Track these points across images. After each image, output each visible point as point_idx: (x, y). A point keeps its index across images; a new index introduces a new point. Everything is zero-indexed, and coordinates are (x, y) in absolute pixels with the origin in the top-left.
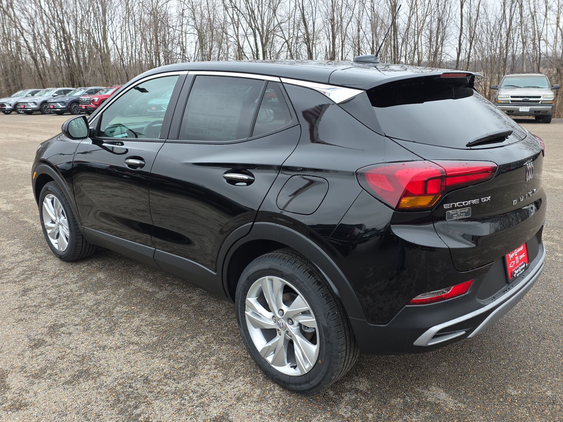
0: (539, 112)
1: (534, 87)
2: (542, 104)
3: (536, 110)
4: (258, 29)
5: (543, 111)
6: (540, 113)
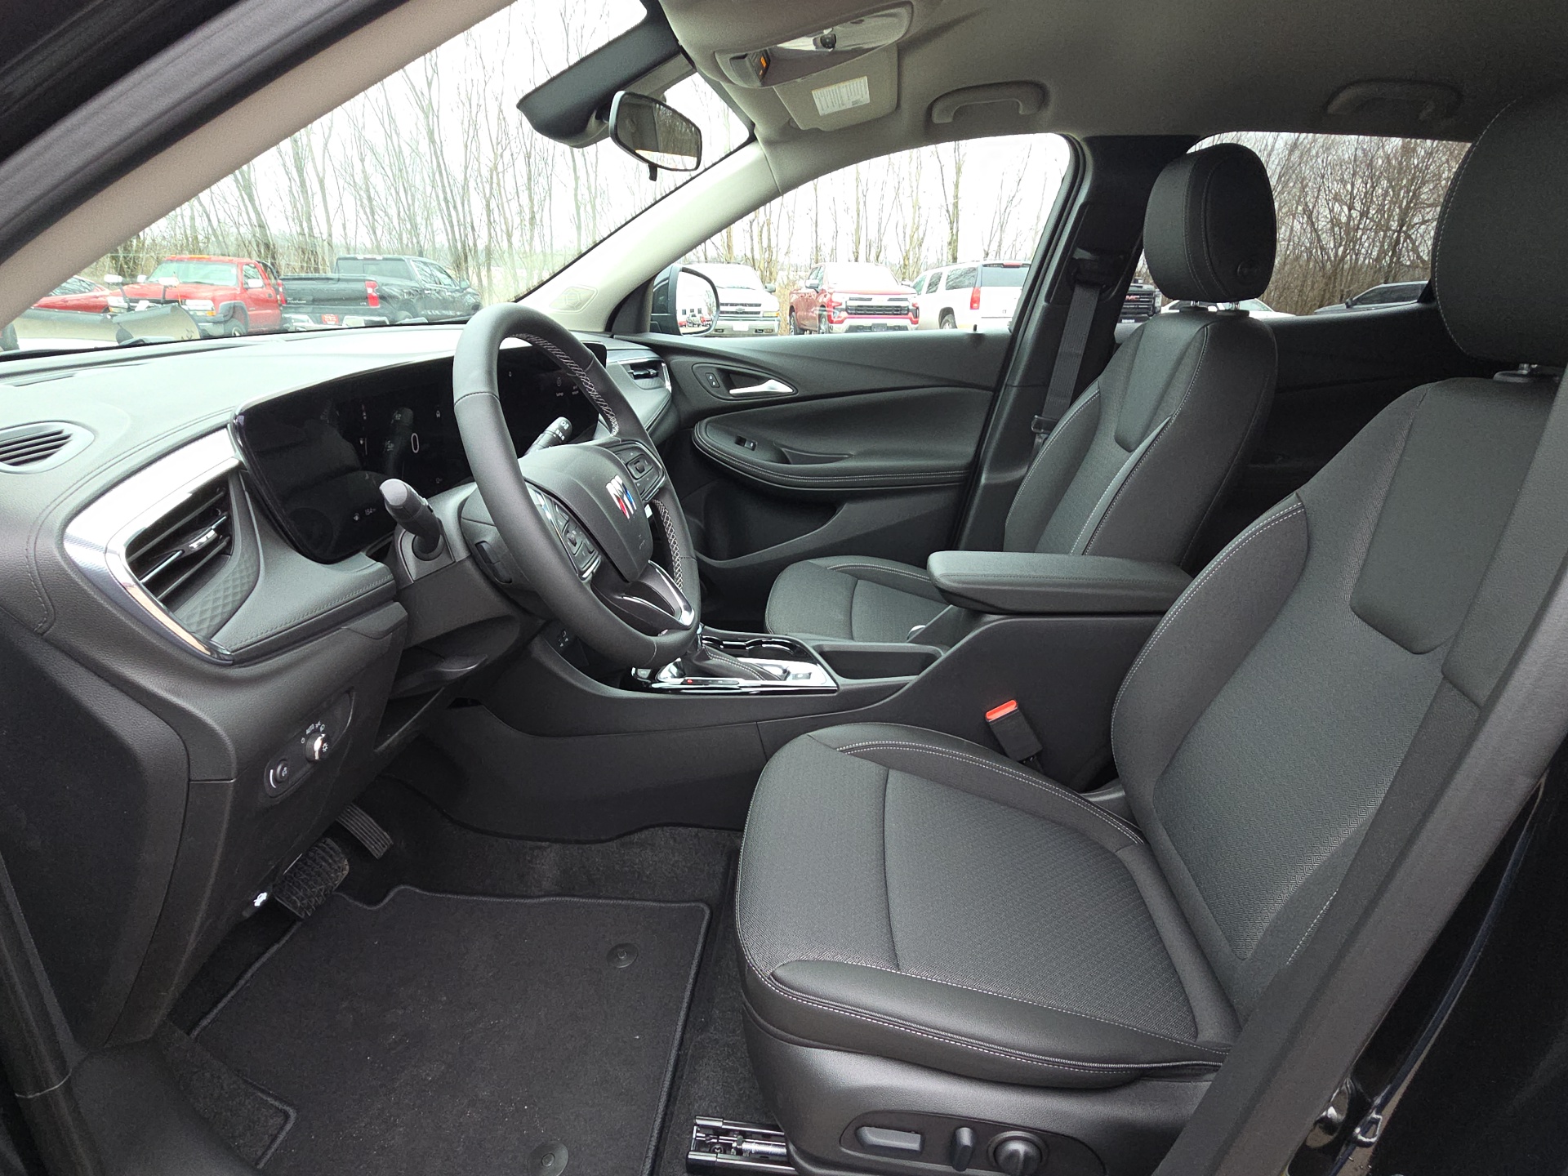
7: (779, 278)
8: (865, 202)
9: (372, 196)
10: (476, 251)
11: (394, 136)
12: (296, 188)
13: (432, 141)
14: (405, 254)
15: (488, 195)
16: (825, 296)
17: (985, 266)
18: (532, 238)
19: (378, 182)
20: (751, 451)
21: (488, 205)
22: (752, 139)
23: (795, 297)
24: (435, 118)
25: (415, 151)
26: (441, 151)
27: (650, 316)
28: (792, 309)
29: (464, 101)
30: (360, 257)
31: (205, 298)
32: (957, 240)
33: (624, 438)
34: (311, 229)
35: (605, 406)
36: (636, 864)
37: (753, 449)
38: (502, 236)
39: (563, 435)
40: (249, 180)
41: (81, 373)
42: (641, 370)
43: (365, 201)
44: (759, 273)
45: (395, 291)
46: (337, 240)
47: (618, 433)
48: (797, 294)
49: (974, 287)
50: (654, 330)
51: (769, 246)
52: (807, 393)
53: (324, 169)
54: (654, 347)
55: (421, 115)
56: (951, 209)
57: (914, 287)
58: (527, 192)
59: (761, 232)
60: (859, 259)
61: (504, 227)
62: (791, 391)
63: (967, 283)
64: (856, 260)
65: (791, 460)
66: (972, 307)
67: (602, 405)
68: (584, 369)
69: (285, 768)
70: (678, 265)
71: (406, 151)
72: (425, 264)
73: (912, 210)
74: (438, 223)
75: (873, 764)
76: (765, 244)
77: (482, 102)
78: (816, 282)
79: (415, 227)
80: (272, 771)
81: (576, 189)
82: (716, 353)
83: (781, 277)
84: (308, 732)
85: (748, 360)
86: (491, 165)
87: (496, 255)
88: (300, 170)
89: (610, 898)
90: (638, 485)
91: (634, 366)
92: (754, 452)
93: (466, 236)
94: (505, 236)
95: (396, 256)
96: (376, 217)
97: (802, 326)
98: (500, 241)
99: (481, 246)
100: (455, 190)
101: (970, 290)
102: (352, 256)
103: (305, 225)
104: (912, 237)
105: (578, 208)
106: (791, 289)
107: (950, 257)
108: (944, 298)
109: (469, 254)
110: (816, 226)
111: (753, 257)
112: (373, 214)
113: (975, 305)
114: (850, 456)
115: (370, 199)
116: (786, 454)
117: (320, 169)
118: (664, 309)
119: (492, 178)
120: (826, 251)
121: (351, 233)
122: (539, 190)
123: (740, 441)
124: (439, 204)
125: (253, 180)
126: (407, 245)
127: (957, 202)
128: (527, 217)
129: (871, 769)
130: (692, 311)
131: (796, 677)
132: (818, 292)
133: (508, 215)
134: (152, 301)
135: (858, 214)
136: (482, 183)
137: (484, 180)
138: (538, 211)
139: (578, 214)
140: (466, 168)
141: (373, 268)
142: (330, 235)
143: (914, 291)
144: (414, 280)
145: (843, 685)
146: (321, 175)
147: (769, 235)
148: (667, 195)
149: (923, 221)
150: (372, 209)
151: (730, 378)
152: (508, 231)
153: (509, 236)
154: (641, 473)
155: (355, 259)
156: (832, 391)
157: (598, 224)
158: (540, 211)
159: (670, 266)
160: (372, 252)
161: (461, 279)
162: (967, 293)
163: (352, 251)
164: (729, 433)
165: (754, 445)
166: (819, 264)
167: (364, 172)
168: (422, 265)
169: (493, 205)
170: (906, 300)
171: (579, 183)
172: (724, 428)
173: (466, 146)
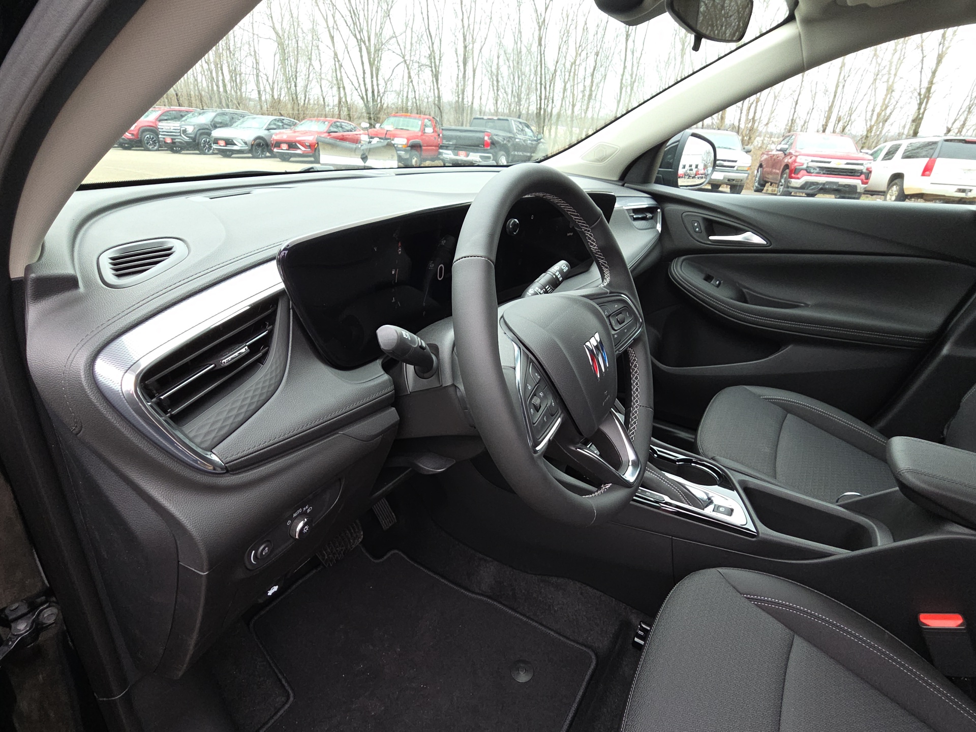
0: (733, 180)
1: (725, 148)
2: (738, 171)
3: (730, 178)
4: (364, 42)
5: (737, 179)
6: (734, 182)
7: (755, 143)
8: (844, 86)
9: (499, 80)
10: (551, 116)
11: (519, 42)
12: (461, 76)
13: (540, 44)
14: (511, 117)
15: (566, 80)
16: (791, 158)
17: (947, 140)
18: (587, 108)
19: (504, 71)
20: (715, 288)
21: (565, 86)
22: (790, 19)
23: (765, 157)
24: (545, 29)
25: (529, 51)
26: (544, 51)
27: (657, 169)
28: (761, 166)
29: (564, 18)
30: (485, 118)
31: (403, 138)
32: (922, 118)
33: (613, 291)
34: (463, 99)
35: (602, 259)
36: (549, 599)
37: (718, 286)
38: (569, 106)
39: (562, 276)
40: (438, 71)
41: (256, 191)
42: (640, 214)
43: (495, 83)
44: (740, 138)
45: (499, 139)
46: (476, 106)
47: (608, 284)
48: (767, 155)
49: (931, 158)
50: (658, 181)
51: (753, 118)
52: (779, 247)
53: (477, 64)
54: (655, 196)
55: (537, 28)
56: (923, 91)
57: (872, 155)
58: (590, 78)
59: (750, 107)
60: (827, 131)
61: (571, 100)
62: (765, 243)
63: (924, 153)
64: (824, 131)
65: (749, 300)
66: (923, 174)
67: (600, 258)
68: (590, 226)
69: (267, 548)
70: (689, 131)
71: (524, 50)
72: (520, 123)
73: (885, 92)
74: (533, 98)
75: (780, 626)
76: (751, 117)
77: (575, 18)
78: (786, 146)
79: (520, 100)
80: (253, 552)
81: (623, 75)
82: (703, 204)
83: (757, 141)
84: (295, 515)
85: (732, 214)
86: (573, 61)
87: (562, 119)
88: (465, 64)
89: (524, 615)
90: (616, 336)
91: (636, 211)
92: (718, 289)
93: (547, 106)
94: (571, 107)
95: (505, 118)
96: (499, 93)
97: (765, 179)
98: (567, 109)
99: (555, 112)
100: (547, 77)
101: (927, 160)
102: (481, 117)
103: (461, 96)
104: (879, 115)
105: (621, 88)
106: (763, 150)
107: (911, 132)
108: (898, 164)
109: (546, 117)
110: (796, 104)
111: (739, 126)
112: (498, 90)
113: (927, 173)
114: (807, 305)
115: (498, 81)
116: (745, 293)
117: (475, 64)
118: (669, 165)
119: (571, 69)
120: (800, 123)
121: (484, 102)
122: (598, 76)
123: (708, 278)
124: (536, 86)
125: (440, 71)
126: (513, 111)
127: (931, 87)
128: (587, 93)
129: (777, 629)
130: (691, 166)
131: (717, 509)
132: (785, 155)
133: (575, 92)
134: (380, 138)
135: (835, 96)
136: (565, 72)
137: (566, 70)
138: (594, 91)
139: (621, 93)
140: (557, 62)
141: (491, 124)
142: (472, 103)
143: (871, 158)
144: (512, 133)
145: (762, 533)
146: (475, 67)
147: (756, 110)
148: (685, 78)
149: (893, 101)
150: (498, 86)
151: (712, 227)
152: (573, 103)
153: (573, 106)
154: (620, 324)
155: (483, 119)
156: (804, 248)
157: (632, 100)
158: (596, 90)
159: (682, 132)
160: (492, 115)
161: (539, 133)
162: (922, 162)
163: (482, 114)
164: (701, 271)
165: (720, 284)
166: (792, 133)
167: (498, 64)
168: (518, 124)
169: (568, 86)
170: (862, 164)
171: (626, 70)
172: (696, 265)
173: (560, 48)
